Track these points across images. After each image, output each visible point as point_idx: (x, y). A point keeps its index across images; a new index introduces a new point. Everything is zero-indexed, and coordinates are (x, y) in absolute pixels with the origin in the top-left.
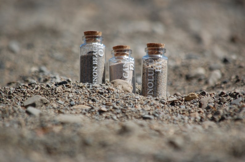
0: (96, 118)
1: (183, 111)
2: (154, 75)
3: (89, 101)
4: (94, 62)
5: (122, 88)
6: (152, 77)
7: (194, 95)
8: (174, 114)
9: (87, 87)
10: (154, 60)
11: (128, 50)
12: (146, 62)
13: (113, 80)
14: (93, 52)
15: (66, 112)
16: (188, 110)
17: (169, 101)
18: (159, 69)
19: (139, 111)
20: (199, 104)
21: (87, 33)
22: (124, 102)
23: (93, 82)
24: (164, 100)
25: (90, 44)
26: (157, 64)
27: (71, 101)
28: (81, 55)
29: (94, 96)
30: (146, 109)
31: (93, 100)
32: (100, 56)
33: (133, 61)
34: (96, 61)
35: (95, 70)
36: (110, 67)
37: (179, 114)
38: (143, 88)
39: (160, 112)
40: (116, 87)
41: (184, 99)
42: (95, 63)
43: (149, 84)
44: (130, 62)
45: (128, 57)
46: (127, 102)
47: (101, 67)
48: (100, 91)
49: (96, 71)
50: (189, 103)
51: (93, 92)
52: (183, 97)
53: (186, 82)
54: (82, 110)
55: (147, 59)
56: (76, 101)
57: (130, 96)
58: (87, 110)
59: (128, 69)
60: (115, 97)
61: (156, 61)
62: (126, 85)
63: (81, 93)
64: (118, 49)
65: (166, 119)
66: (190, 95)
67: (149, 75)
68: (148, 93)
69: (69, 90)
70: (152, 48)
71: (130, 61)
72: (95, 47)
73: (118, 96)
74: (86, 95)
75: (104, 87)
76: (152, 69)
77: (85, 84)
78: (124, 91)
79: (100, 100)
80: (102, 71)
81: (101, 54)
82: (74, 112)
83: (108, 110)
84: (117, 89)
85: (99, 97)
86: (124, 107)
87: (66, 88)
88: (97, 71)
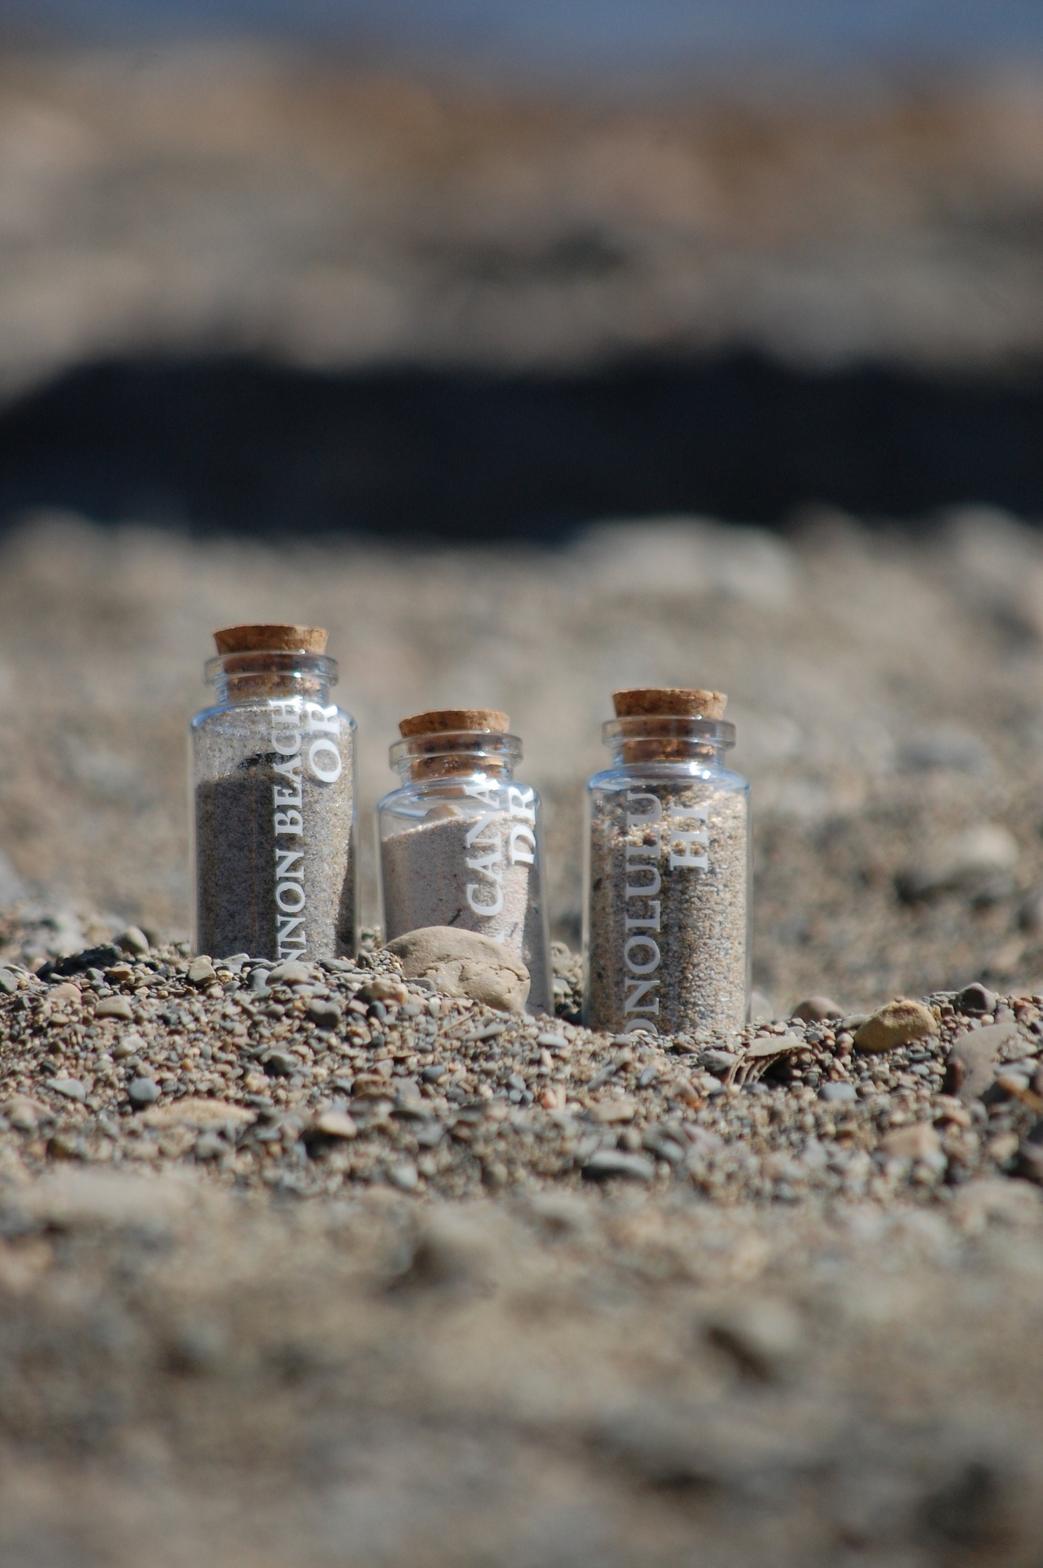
0: (289, 1179)
1: (843, 1117)
2: (664, 891)
3: (246, 1072)
4: (282, 823)
5: (463, 979)
6: (651, 903)
7: (909, 1011)
8: (782, 1140)
9: (238, 984)
10: (662, 798)
11: (496, 741)
12: (612, 812)
13: (406, 930)
14: (271, 757)
15: (97, 1150)
16: (872, 1111)
17: (757, 1059)
18: (696, 853)
19: (557, 1126)
20: (943, 1070)
21: (231, 641)
22: (471, 1071)
23: (280, 950)
24: (726, 1049)
25: (255, 708)
26: (678, 819)
27: (134, 1074)
28: (199, 781)
29: (277, 1038)
30: (607, 1110)
31: (274, 1068)
32: (321, 784)
33: (528, 806)
34: (292, 813)
35: (287, 871)
36: (386, 850)
37: (812, 1141)
38: (597, 975)
39: (698, 1131)
40: (421, 979)
41: (848, 1039)
42: (288, 829)
43: (632, 950)
44: (508, 816)
45: (493, 784)
46: (488, 1073)
47: (326, 850)
48: (320, 1006)
49: (295, 880)
50: (882, 1066)
51: (275, 1017)
52: (846, 1025)
53: (894, 922)
54: (201, 1132)
55: (618, 793)
56: (167, 1075)
57: (509, 1030)
58: (231, 1133)
59: (497, 857)
60: (411, 1042)
61: (672, 799)
62: (481, 957)
63: (197, 1020)
64: (430, 735)
65: (730, 1177)
66: (884, 1013)
67: (631, 891)
68: (629, 1005)
69: (124, 1003)
70: (645, 723)
71: (506, 809)
72: (286, 727)
73: (428, 1035)
74: (230, 1032)
75: (348, 975)
76: (646, 851)
77: (227, 962)
78: (469, 1003)
79: (315, 1063)
80: (336, 875)
81: (324, 768)
82: (146, 1147)
83: (362, 1124)
84: (427, 986)
85: (313, 1042)
86: (470, 1108)
87: (106, 990)
88: (300, 874)
